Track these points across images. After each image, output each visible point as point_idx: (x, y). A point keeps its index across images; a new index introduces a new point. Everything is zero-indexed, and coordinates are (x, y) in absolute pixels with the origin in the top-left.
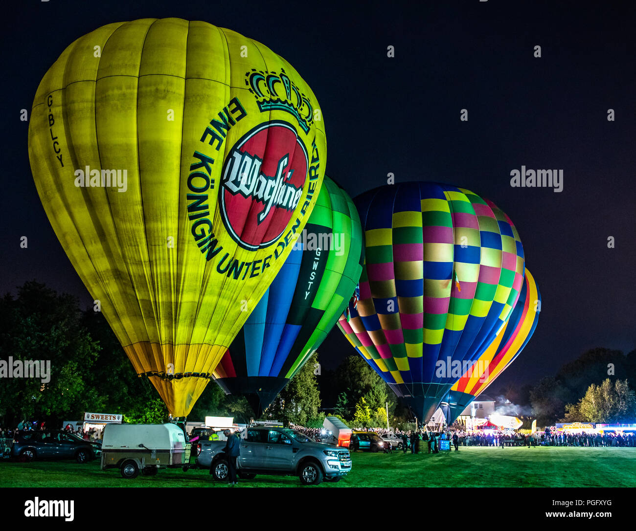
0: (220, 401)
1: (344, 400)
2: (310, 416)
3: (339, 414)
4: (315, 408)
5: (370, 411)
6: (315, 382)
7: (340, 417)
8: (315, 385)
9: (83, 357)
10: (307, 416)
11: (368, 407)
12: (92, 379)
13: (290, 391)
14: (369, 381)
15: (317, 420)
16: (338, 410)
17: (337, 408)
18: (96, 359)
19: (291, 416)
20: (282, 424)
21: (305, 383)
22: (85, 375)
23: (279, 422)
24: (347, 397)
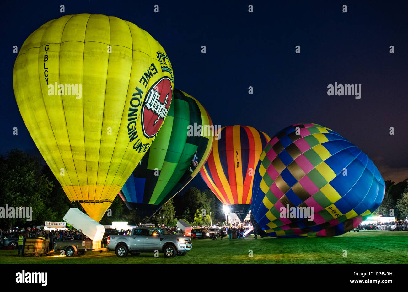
0: (120, 213)
1: (188, 211)
2: (170, 221)
3: (185, 219)
4: (172, 216)
5: (202, 217)
6: (172, 202)
7: (186, 220)
8: (172, 204)
9: (44, 191)
10: (168, 221)
11: (201, 214)
12: (49, 203)
14: (201, 200)
15: (173, 222)
16: (184, 217)
17: (184, 216)
18: (51, 192)
19: (159, 221)
20: (154, 225)
22: (45, 200)
23: (153, 224)
24: (189, 210)
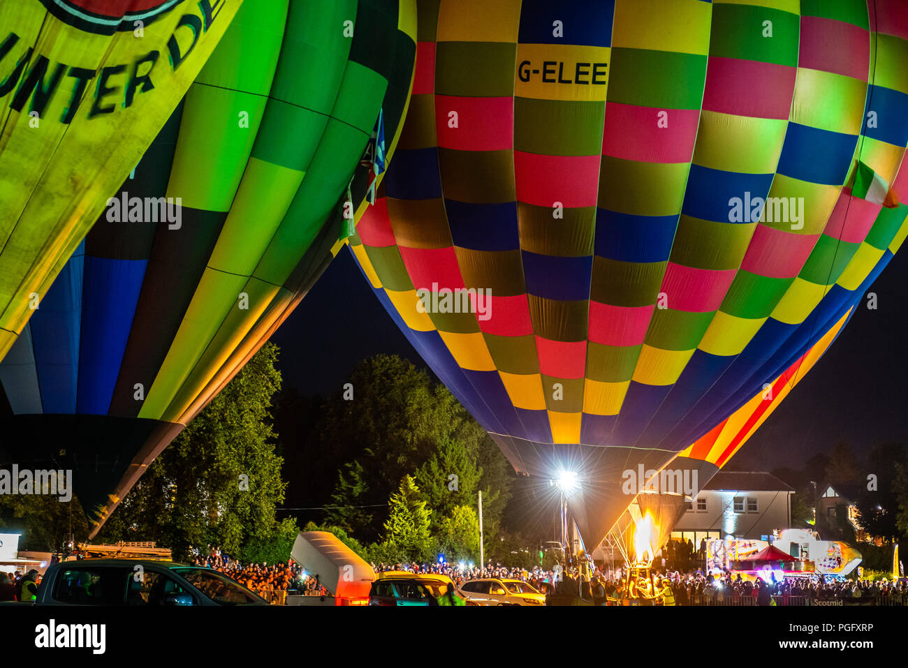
1: (354, 483)
2: (253, 530)
3: (338, 523)
4: (267, 508)
5: (430, 516)
6: (269, 429)
7: (342, 532)
8: (269, 441)
10: (244, 531)
11: (425, 503)
13: (194, 457)
14: (431, 428)
15: (273, 540)
16: (336, 511)
17: (334, 506)
19: (196, 529)
20: (168, 552)
21: (238, 433)
23: (159, 545)
24: (362, 476)
